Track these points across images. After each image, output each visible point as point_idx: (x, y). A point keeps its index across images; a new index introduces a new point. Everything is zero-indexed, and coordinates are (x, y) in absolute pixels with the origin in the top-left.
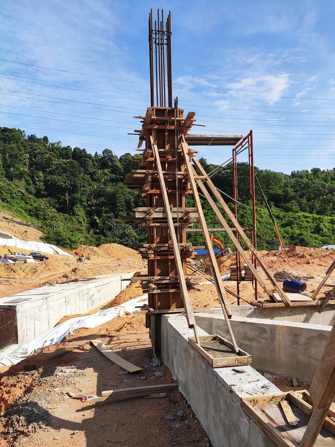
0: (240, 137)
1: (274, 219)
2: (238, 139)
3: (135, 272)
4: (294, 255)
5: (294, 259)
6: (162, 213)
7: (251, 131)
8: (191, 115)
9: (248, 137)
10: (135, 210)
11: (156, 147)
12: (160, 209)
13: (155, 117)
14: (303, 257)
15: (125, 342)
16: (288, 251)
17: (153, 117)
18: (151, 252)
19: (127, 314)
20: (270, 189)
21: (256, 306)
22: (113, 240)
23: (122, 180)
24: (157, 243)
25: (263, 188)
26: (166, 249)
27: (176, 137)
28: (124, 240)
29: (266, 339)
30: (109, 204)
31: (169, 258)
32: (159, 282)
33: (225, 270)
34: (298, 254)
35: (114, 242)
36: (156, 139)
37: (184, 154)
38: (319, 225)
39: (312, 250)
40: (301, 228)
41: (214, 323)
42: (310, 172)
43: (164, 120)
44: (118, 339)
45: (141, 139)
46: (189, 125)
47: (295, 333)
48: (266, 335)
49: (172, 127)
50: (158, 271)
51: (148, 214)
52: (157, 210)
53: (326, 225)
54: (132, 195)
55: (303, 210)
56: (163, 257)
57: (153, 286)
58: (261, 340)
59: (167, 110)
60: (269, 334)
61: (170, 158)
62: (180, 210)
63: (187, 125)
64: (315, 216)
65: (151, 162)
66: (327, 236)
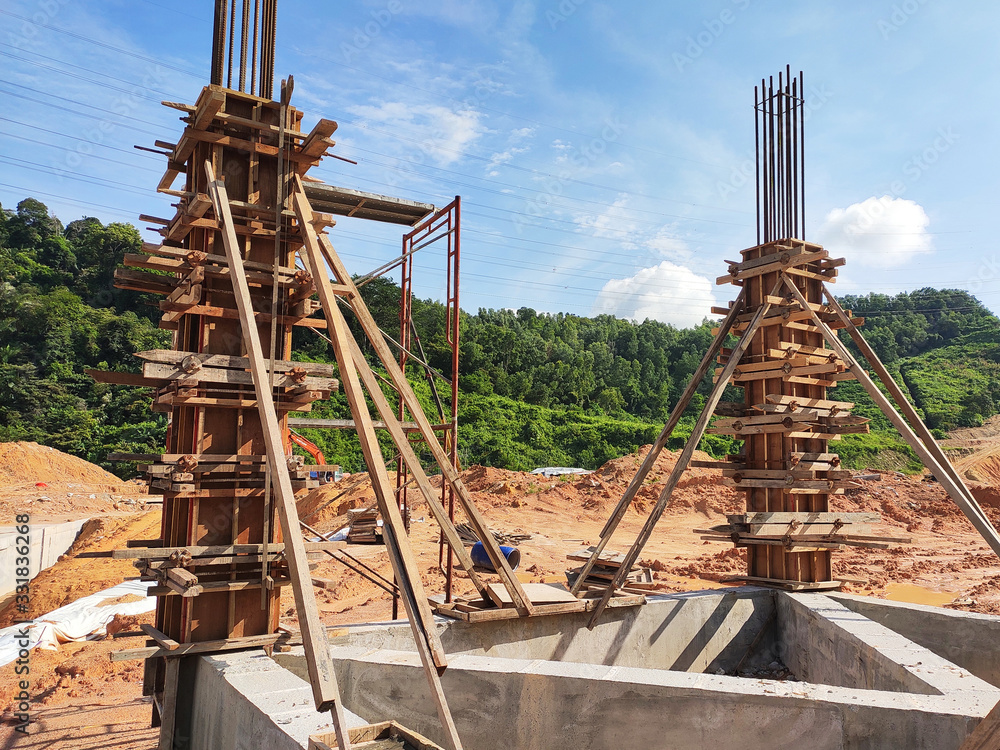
0: (429, 207)
1: (442, 405)
2: (423, 213)
3: (85, 520)
4: (482, 487)
5: (486, 495)
6: (225, 371)
7: (458, 198)
8: (325, 129)
9: (448, 209)
10: (143, 355)
11: (222, 191)
12: (222, 360)
13: (226, 116)
14: (504, 490)
15: (65, 738)
16: (471, 478)
17: (219, 114)
18: (186, 476)
19: (62, 642)
20: (435, 341)
21: (452, 618)
22: (26, 433)
23: (69, 283)
24: (204, 453)
25: (421, 337)
26: (231, 469)
27: (280, 177)
28: (58, 435)
29: (495, 712)
30: (26, 339)
31: (237, 495)
32: (202, 562)
33: (328, 516)
34: (491, 486)
35: (30, 439)
36: (222, 170)
37: (301, 222)
38: (528, 424)
39: (519, 477)
40: (493, 426)
41: (356, 675)
42: (516, 315)
43: (248, 129)
44: (42, 730)
45: (175, 166)
46: (317, 154)
47: (568, 692)
48: (494, 702)
49: (271, 151)
50: (199, 531)
51: (183, 371)
52: (214, 360)
53: (543, 425)
54: (96, 321)
55: (499, 391)
56: (218, 493)
57: (188, 576)
58: (482, 714)
59: (259, 105)
60: (503, 696)
61: (259, 228)
62: (277, 368)
63: (309, 152)
64: (524, 405)
65: (203, 232)
66: (544, 448)
